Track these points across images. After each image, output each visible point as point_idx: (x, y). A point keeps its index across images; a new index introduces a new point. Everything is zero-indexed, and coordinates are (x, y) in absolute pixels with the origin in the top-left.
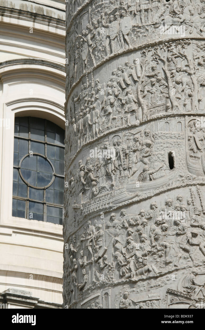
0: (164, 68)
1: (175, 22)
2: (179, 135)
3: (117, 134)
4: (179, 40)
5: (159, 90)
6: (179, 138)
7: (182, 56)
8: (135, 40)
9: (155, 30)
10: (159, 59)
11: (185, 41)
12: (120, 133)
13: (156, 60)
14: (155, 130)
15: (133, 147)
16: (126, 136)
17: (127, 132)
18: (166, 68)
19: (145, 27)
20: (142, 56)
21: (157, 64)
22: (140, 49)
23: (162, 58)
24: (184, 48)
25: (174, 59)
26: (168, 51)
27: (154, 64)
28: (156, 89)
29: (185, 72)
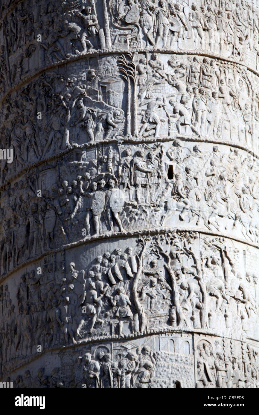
0: (167, 266)
1: (179, 207)
2: (187, 359)
3: (103, 345)
4: (186, 231)
5: (161, 295)
6: (186, 362)
7: (188, 253)
8: (129, 221)
9: (156, 214)
10: (161, 254)
11: (191, 234)
12: (108, 345)
13: (156, 253)
14: (156, 348)
15: (128, 366)
16: (117, 349)
17: (118, 344)
18: (169, 266)
19: (142, 208)
20: (137, 246)
21: (158, 259)
22: (136, 235)
23: (164, 252)
24: (189, 242)
25: (179, 256)
26: (171, 243)
27: (153, 258)
28: (157, 293)
29: (192, 275)
